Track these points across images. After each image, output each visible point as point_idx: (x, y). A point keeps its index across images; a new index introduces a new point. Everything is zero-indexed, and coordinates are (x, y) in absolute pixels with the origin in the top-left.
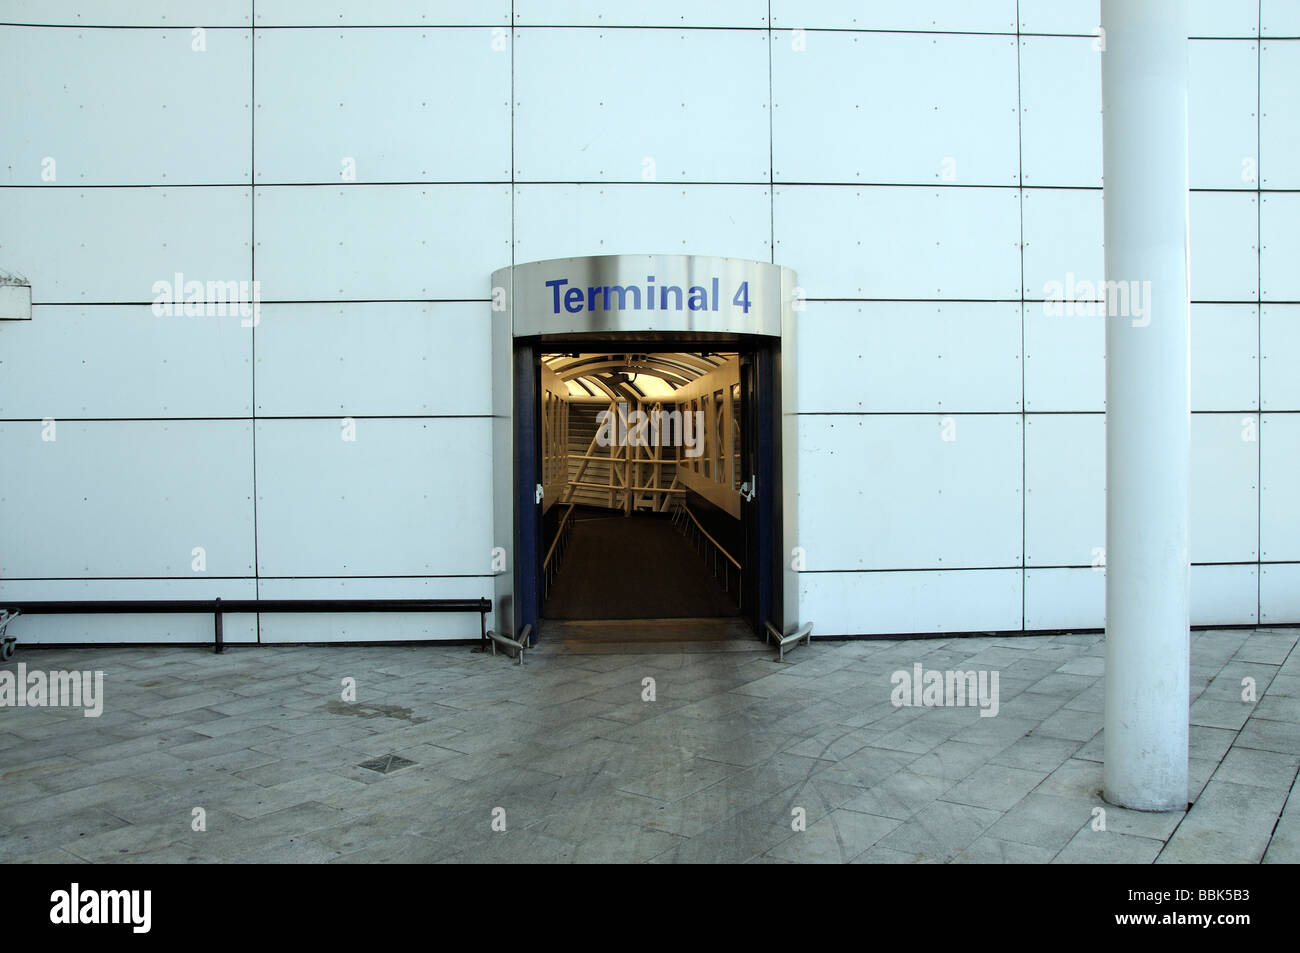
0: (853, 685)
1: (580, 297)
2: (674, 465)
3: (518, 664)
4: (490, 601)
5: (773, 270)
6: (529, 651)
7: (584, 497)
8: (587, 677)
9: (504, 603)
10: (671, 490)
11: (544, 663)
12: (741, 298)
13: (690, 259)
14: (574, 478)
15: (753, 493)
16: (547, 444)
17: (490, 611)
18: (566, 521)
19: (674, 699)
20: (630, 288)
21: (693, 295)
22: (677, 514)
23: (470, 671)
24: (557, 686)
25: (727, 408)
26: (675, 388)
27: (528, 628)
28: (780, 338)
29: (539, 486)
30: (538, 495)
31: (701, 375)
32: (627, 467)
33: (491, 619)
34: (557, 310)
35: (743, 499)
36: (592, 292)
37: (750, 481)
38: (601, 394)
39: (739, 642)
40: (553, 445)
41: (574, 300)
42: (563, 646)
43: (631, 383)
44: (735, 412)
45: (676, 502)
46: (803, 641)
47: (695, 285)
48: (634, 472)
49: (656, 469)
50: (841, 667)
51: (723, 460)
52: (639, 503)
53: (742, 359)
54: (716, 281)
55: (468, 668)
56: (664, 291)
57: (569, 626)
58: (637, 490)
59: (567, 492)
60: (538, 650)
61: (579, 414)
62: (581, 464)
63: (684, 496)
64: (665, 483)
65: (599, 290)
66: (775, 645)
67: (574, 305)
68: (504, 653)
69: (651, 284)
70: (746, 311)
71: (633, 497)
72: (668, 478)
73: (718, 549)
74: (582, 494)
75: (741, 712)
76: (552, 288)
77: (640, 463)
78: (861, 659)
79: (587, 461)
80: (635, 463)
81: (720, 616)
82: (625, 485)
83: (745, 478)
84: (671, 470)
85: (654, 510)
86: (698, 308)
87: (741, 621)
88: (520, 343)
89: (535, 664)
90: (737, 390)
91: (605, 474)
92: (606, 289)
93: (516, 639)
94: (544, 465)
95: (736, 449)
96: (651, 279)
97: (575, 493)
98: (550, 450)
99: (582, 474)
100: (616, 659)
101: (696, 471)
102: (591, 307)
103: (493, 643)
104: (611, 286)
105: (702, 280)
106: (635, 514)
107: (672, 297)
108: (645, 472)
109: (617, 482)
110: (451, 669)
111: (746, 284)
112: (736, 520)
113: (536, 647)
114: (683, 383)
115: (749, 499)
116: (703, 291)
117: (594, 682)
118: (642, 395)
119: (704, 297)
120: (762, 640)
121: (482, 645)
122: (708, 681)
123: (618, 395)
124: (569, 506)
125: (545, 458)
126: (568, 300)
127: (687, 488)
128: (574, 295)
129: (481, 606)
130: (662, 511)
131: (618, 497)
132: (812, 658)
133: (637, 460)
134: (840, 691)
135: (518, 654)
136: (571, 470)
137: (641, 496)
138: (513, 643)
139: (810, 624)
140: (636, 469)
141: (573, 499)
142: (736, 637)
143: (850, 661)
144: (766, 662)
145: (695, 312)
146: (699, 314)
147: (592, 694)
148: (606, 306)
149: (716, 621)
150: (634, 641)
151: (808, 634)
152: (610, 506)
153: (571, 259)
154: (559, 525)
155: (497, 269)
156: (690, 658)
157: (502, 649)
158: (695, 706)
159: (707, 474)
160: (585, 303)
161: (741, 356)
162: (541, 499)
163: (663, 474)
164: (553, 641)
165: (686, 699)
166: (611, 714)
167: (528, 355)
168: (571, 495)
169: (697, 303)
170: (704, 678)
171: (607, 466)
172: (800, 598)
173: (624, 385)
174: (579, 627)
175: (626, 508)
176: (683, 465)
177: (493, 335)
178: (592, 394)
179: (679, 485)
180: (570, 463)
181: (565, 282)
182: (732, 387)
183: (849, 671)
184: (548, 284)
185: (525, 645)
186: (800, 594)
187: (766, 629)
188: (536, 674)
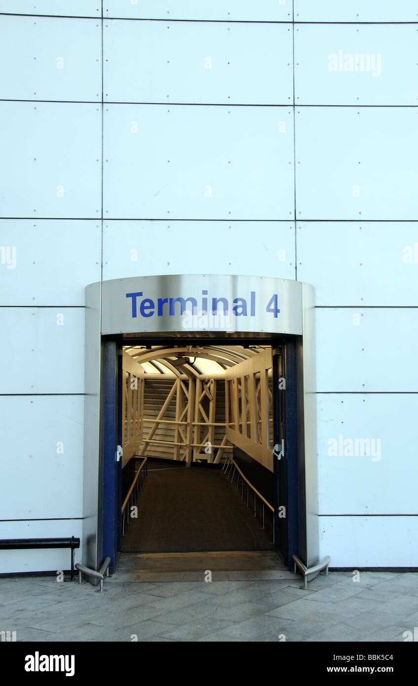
0: (363, 611)
1: (152, 306)
2: (224, 427)
3: (99, 591)
4: (78, 540)
5: (296, 285)
6: (108, 580)
7: (155, 452)
8: (153, 601)
9: (89, 540)
10: (222, 446)
11: (119, 590)
12: (272, 307)
13: (234, 278)
14: (148, 437)
15: (282, 453)
16: (126, 410)
17: (78, 547)
18: (141, 471)
19: (221, 621)
20: (189, 299)
21: (236, 304)
22: (226, 465)
23: (60, 598)
24: (129, 609)
25: (263, 384)
26: (225, 368)
27: (108, 560)
28: (302, 336)
29: (119, 447)
30: (118, 455)
31: (246, 359)
32: (188, 428)
33: (79, 552)
34: (134, 315)
35: (275, 457)
36: (161, 302)
37: (280, 443)
38: (169, 372)
39: (271, 572)
40: (131, 410)
41: (147, 308)
42: (135, 575)
43: (191, 365)
44: (269, 386)
45: (225, 456)
46: (323, 571)
47: (239, 296)
48: (193, 432)
49: (210, 429)
50: (353, 594)
51: (261, 423)
52: (197, 456)
53: (274, 351)
54: (253, 294)
55: (59, 596)
56: (215, 302)
57: (140, 558)
58: (196, 446)
59: (142, 447)
60: (116, 579)
61: (152, 387)
62: (153, 426)
63: (232, 451)
64: (216, 441)
65: (166, 301)
66: (300, 574)
67: (147, 311)
68: (88, 582)
69: (205, 296)
70: (276, 316)
71: (193, 451)
72: (219, 437)
73: (257, 495)
74: (153, 449)
75: (274, 632)
76: (130, 299)
77: (197, 425)
78: (369, 588)
79: (158, 423)
80: (194, 426)
81: (258, 549)
82: (186, 442)
83: (277, 441)
84: (221, 431)
85: (209, 462)
86: (240, 314)
87: (274, 554)
88: (106, 339)
89: (113, 591)
90: (270, 371)
91: (171, 433)
92: (171, 300)
93: (98, 571)
94: (124, 427)
95: (270, 415)
96: (205, 292)
97: (149, 448)
98: (129, 415)
99: (153, 434)
100: (177, 586)
101: (241, 432)
102: (160, 313)
103: (80, 573)
104: (175, 297)
105: (243, 293)
106: (193, 464)
107: (220, 305)
108: (202, 432)
109: (181, 440)
110: (45, 597)
111: (276, 296)
112: (271, 472)
113: (114, 576)
114: (231, 365)
115: (279, 458)
116: (244, 301)
117: (158, 606)
118: (200, 373)
119: (244, 306)
120: (291, 570)
121: (71, 574)
122: (248, 604)
123: (181, 373)
124: (144, 459)
125: (124, 421)
126: (143, 308)
127: (234, 445)
128: (147, 304)
129: (71, 543)
130: (214, 463)
131: (181, 452)
132: (330, 586)
133: (196, 423)
134: (352, 616)
135: (99, 582)
136: (145, 430)
137: (199, 451)
138: (95, 573)
139: (328, 557)
140: (195, 429)
141: (146, 453)
142: (270, 568)
143: (360, 590)
144: (293, 589)
145: (238, 317)
146: (241, 318)
147: (155, 617)
148: (172, 313)
149: (255, 554)
150: (191, 570)
151: (326, 566)
152: (175, 459)
153: (145, 277)
154: (134, 474)
155: (90, 284)
156: (234, 585)
157: (87, 578)
158: (238, 626)
159: (249, 436)
160: (156, 310)
161: (273, 348)
162: (121, 458)
163: (215, 433)
164: (128, 571)
165: (230, 621)
166: (171, 634)
167: (112, 347)
168: (145, 450)
169: (240, 310)
170: (245, 602)
171: (173, 427)
172: (320, 537)
173: (186, 366)
174: (148, 559)
175: (187, 460)
176: (231, 427)
177: (86, 333)
178: (162, 373)
179: (227, 443)
180: (145, 425)
181: (140, 294)
182: (267, 370)
183: (360, 598)
184: (128, 295)
185: (105, 575)
186: (320, 533)
187: (293, 562)
188: (113, 599)
